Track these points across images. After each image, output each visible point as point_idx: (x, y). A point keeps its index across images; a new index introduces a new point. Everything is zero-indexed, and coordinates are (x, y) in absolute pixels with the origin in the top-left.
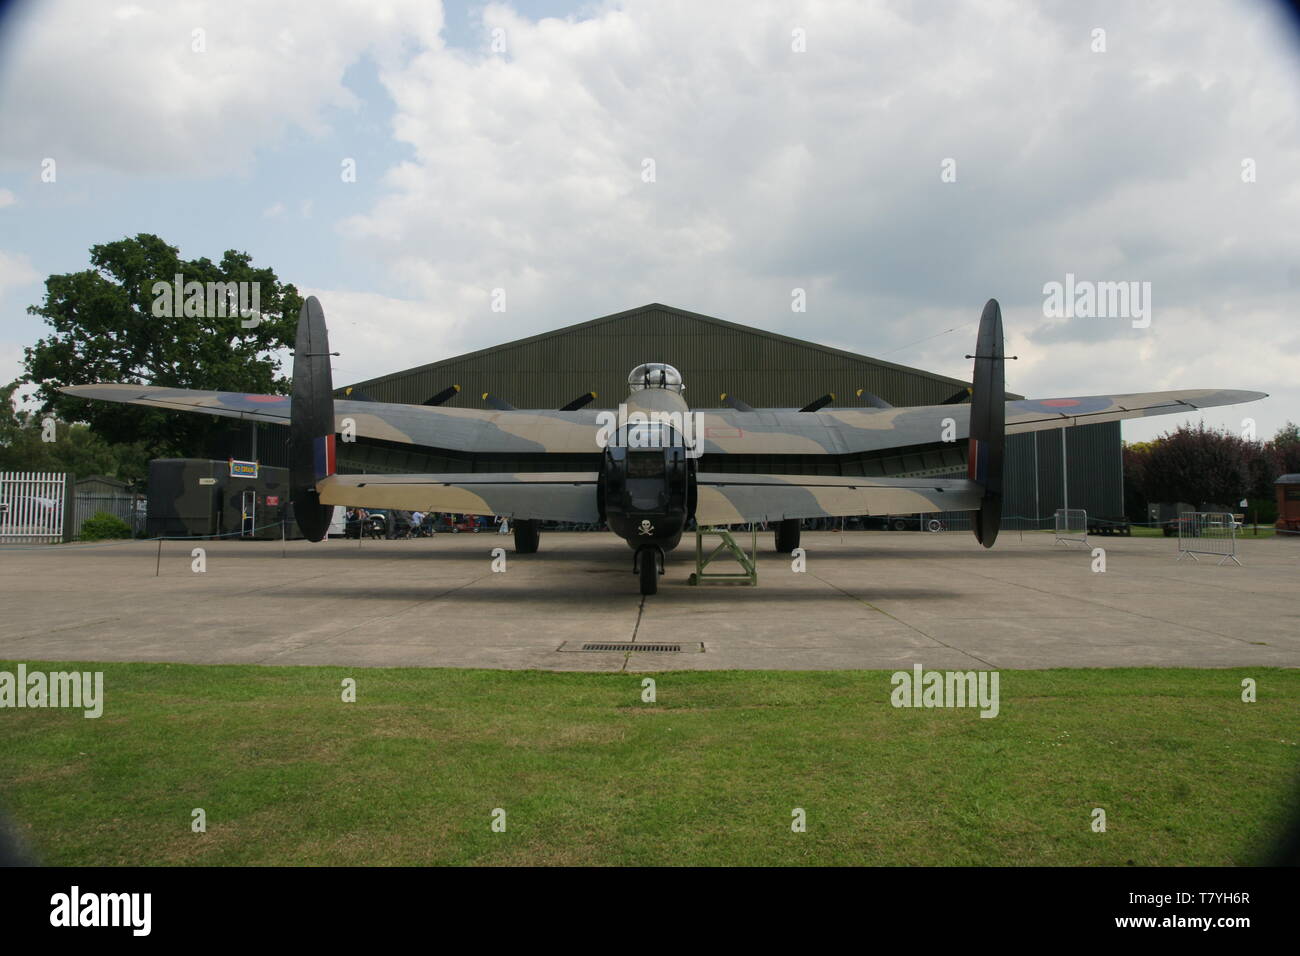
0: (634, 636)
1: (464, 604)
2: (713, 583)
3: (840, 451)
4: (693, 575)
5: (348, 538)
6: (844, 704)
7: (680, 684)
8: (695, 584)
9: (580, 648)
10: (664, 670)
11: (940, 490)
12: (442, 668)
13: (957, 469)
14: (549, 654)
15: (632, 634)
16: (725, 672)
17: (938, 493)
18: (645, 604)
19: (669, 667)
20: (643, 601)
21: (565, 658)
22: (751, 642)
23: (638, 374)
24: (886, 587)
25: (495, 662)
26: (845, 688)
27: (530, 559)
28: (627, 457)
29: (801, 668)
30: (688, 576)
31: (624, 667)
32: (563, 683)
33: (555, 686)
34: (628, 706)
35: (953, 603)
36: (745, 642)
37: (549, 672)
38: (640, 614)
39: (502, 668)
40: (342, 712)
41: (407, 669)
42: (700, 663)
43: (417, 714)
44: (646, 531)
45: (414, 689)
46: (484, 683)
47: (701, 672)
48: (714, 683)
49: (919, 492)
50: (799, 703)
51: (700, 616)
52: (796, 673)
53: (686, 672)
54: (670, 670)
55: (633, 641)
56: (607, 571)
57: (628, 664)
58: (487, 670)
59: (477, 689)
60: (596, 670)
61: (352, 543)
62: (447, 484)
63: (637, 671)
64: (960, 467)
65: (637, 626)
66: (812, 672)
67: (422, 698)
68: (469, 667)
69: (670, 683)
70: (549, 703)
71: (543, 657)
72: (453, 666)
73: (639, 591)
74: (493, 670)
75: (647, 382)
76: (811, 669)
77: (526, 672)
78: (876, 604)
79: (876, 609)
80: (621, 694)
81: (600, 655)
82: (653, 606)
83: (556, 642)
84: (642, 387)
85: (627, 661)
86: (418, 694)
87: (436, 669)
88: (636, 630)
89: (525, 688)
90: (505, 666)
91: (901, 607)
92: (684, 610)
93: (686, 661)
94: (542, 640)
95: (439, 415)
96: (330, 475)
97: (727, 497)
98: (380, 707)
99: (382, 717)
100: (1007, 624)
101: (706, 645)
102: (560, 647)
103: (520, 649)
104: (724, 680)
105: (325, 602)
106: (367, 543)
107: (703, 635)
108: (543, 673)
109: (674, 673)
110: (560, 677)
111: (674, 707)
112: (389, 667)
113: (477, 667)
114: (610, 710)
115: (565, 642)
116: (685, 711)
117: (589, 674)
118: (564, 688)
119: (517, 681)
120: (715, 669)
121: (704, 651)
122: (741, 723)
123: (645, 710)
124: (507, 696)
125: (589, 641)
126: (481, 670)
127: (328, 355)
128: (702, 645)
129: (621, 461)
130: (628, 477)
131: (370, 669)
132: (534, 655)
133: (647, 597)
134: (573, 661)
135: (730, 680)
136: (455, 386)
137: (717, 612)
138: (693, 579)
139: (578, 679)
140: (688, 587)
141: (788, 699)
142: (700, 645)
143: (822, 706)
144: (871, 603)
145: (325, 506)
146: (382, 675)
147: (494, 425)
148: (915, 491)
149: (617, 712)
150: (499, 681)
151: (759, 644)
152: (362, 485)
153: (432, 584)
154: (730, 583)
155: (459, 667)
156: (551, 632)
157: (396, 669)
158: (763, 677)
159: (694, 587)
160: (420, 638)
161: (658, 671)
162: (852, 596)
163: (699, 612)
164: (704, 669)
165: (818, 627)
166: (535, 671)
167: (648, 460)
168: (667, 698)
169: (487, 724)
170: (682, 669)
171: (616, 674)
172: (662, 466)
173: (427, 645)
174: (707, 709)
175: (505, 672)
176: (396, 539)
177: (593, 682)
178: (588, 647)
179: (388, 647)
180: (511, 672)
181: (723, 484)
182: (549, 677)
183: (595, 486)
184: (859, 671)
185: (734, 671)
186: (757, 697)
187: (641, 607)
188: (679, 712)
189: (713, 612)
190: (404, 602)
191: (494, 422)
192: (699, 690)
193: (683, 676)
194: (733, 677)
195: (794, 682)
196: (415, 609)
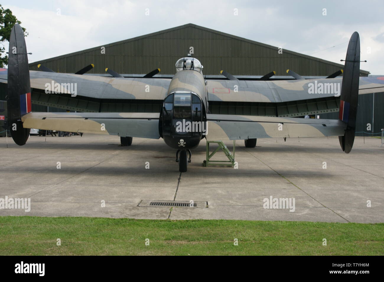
0: (175, 198)
1: (94, 177)
2: (214, 166)
3: (277, 101)
4: (205, 162)
5: (40, 136)
6: (274, 241)
7: (195, 227)
8: (206, 166)
9: (149, 204)
10: (188, 219)
11: (324, 125)
12: (81, 217)
13: (334, 110)
14: (134, 208)
15: (174, 196)
16: (217, 221)
17: (324, 127)
18: (181, 177)
19: (190, 217)
20: (180, 176)
21: (141, 211)
22: (231, 202)
23: (180, 62)
24: (297, 170)
25: (107, 213)
26: (274, 232)
27: (128, 149)
28: (173, 109)
29: (253, 219)
30: (202, 162)
31: (169, 217)
32: (140, 226)
33: (135, 228)
34: (170, 239)
35: (329, 180)
36: (228, 202)
37: (133, 220)
38: (178, 183)
39: (110, 217)
40: (30, 245)
41: (64, 218)
42: (206, 214)
43: (67, 245)
44: (182, 145)
45: (67, 229)
46: (101, 226)
47: (206, 221)
48: (212, 227)
49: (314, 126)
50: (252, 239)
51: (206, 186)
52: (251, 222)
53: (198, 220)
54: (191, 219)
55: (174, 200)
56: (164, 157)
57: (171, 215)
58: (103, 218)
59: (97, 229)
60: (155, 218)
61: (42, 139)
62: (86, 118)
63: (175, 219)
64: (335, 109)
65: (177, 191)
66: (259, 222)
67: (70, 235)
68: (94, 216)
69: (191, 226)
70: (131, 237)
71: (130, 210)
72: (87, 216)
73: (178, 169)
74: (106, 218)
75: (185, 67)
76: (258, 220)
77: (122, 219)
78: (292, 180)
79: (292, 183)
80: (167, 233)
81: (158, 209)
82: (185, 179)
83: (137, 201)
84: (182, 69)
85: (170, 213)
86: (68, 233)
87: (78, 218)
88: (176, 194)
89: (121, 229)
90: (112, 216)
91: (303, 182)
92: (199, 182)
93: (199, 214)
94: (130, 199)
95: (84, 79)
96: (29, 112)
97: (221, 126)
98: (49, 241)
99: (50, 247)
100: (355, 194)
101: (209, 204)
102: (139, 204)
103: (120, 205)
104: (216, 225)
105: (26, 175)
106: (49, 139)
107: (208, 197)
108: (130, 220)
109: (193, 221)
110: (138, 223)
111: (192, 241)
112: (55, 217)
113: (98, 216)
114: (161, 241)
115: (142, 201)
116: (197, 243)
117: (152, 221)
118: (139, 229)
119: (117, 224)
120: (212, 219)
121: (207, 207)
122: (223, 251)
123: (178, 242)
124: (112, 233)
125: (153, 200)
126: (100, 218)
127: (26, 54)
128: (207, 204)
129: (171, 111)
130: (173, 119)
131: (46, 217)
132: (126, 209)
133: (182, 173)
134: (145, 213)
135: (219, 225)
136: (92, 65)
137: (215, 183)
138: (205, 163)
139: (147, 223)
140: (202, 168)
141: (247, 238)
142: (206, 203)
143: (263, 242)
144: (289, 179)
145: (26, 129)
146: (51, 221)
147: (110, 85)
148: (312, 126)
149: (165, 243)
150: (108, 225)
151: (234, 203)
152: (44, 118)
153: (79, 165)
154: (222, 166)
155: (89, 216)
156: (135, 195)
157: (59, 218)
158: (235, 224)
159: (205, 168)
160: (72, 198)
161: (185, 219)
162: (279, 175)
163: (207, 183)
164: (207, 219)
165: (263, 194)
166: (126, 219)
167: (184, 110)
168: (189, 235)
169: (101, 251)
170: (196, 218)
171: (165, 221)
172: (190, 113)
173: (75, 202)
174: (208, 242)
175: (111, 219)
176: (63, 136)
177: (154, 225)
178: (153, 204)
179: (55, 203)
180: (114, 219)
181: (220, 120)
182: (133, 222)
183: (158, 120)
184: (281, 222)
185: (222, 220)
186: (232, 236)
187: (179, 179)
188: (194, 243)
189: (213, 183)
190: (65, 175)
191: (110, 83)
192: (205, 231)
193: (197, 222)
194: (221, 224)
195: (250, 227)
196: (70, 180)
